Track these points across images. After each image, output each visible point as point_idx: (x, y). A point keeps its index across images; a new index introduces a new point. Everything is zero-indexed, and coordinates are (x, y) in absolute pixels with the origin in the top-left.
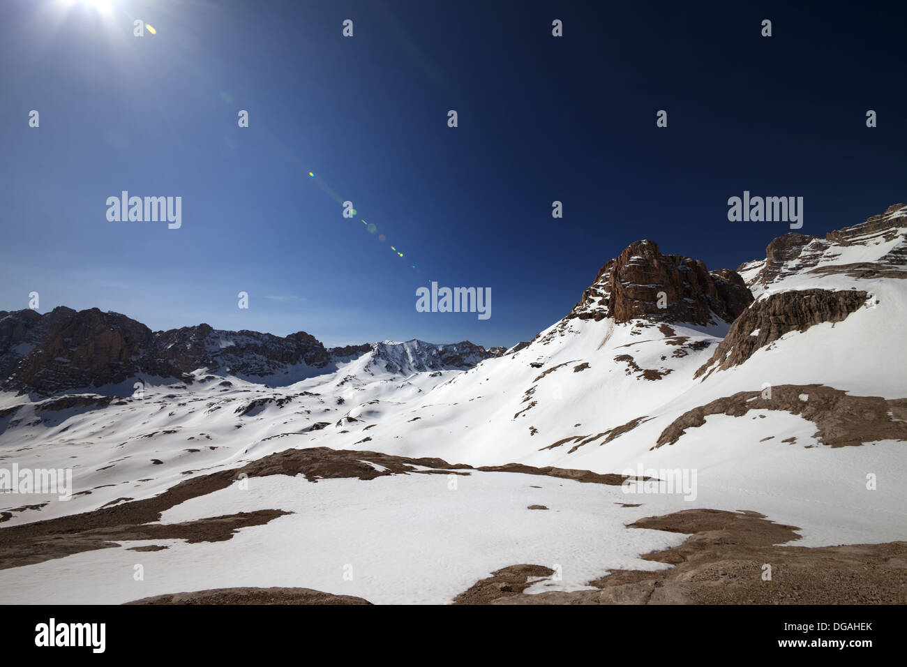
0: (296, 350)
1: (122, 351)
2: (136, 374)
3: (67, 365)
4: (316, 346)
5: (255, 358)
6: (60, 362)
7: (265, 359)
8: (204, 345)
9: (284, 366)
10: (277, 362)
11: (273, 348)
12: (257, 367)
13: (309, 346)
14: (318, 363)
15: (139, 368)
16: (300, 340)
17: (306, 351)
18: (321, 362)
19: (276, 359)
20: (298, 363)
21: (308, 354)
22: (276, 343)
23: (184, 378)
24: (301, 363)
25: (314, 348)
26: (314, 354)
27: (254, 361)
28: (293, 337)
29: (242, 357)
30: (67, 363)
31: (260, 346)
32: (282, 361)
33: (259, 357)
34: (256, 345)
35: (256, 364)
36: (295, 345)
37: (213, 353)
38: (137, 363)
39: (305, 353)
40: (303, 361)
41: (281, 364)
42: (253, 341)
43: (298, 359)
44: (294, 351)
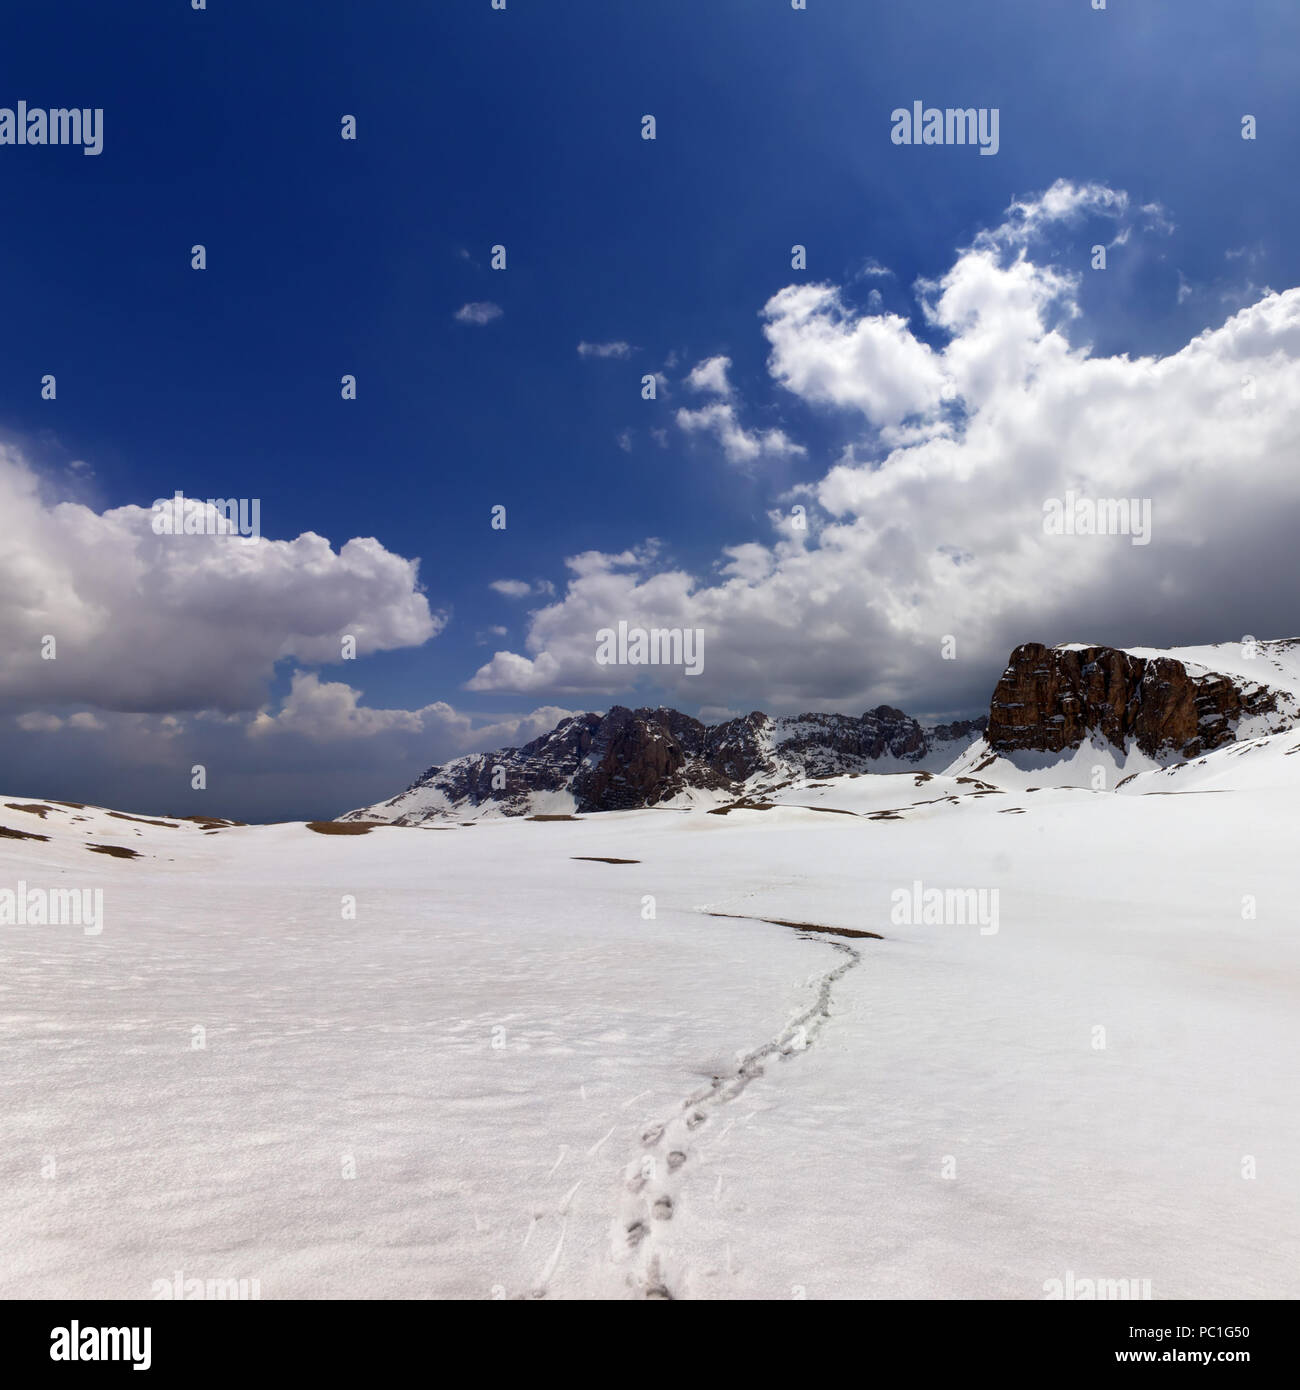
0: (877, 735)
1: (668, 763)
2: (683, 788)
3: (624, 784)
4: (906, 727)
5: (821, 753)
6: (617, 781)
7: (835, 753)
8: (757, 742)
9: (862, 761)
10: (852, 756)
11: (844, 736)
12: (824, 766)
13: (896, 728)
14: (912, 754)
15: (686, 781)
16: (883, 720)
17: (892, 736)
18: (916, 752)
19: (851, 752)
20: (882, 755)
21: (896, 740)
22: (848, 729)
23: (733, 789)
24: (886, 755)
25: (904, 730)
26: (903, 740)
27: (820, 757)
28: (871, 715)
29: (804, 753)
30: (622, 782)
31: (827, 734)
32: (859, 754)
33: (828, 751)
34: (821, 734)
35: (823, 762)
36: (875, 728)
37: (768, 752)
38: (683, 776)
39: (891, 738)
40: (889, 751)
41: (858, 758)
42: (818, 729)
43: (881, 749)
44: (874, 738)
